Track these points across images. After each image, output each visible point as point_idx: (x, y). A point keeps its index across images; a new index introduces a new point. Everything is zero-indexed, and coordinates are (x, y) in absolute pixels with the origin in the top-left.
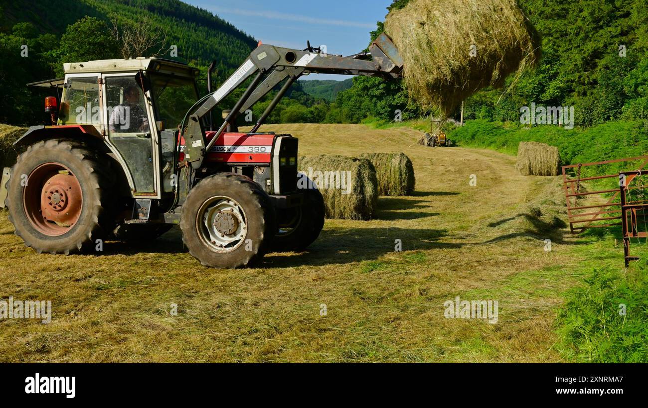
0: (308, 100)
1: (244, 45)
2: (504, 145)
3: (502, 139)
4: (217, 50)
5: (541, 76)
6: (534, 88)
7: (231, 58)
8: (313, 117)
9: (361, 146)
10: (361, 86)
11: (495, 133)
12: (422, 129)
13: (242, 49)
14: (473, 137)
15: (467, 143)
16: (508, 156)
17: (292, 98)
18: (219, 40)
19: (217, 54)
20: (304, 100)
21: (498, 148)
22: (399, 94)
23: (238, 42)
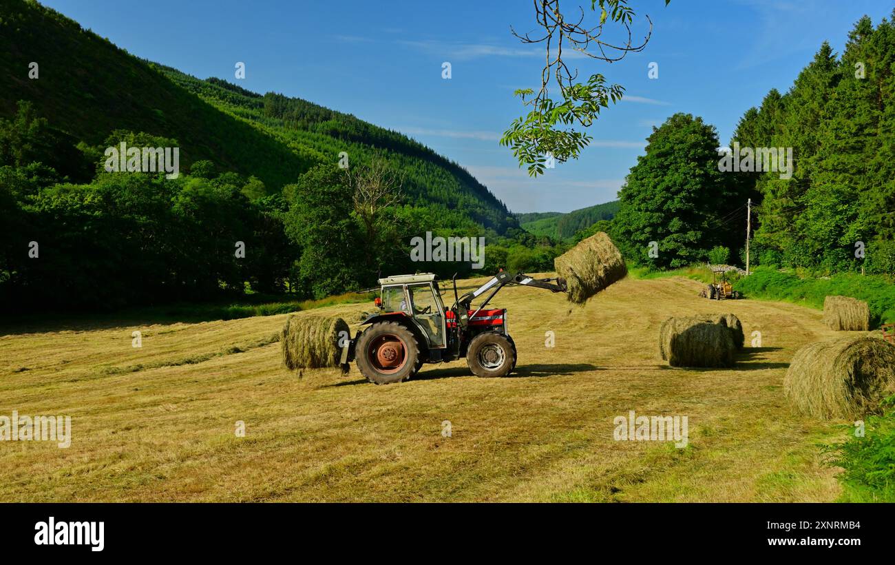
0: (527, 239)
1: (447, 173)
2: (802, 297)
3: (799, 291)
4: (414, 181)
5: (838, 217)
6: (831, 231)
7: (431, 190)
8: (546, 263)
9: (634, 300)
10: (623, 230)
11: (790, 284)
12: (699, 279)
13: (444, 179)
14: (764, 288)
15: (756, 294)
16: (808, 309)
17: (509, 237)
18: (416, 168)
19: (415, 186)
20: (522, 239)
21: (796, 300)
22: (667, 238)
23: (439, 170)
